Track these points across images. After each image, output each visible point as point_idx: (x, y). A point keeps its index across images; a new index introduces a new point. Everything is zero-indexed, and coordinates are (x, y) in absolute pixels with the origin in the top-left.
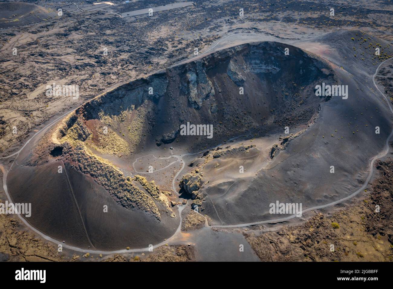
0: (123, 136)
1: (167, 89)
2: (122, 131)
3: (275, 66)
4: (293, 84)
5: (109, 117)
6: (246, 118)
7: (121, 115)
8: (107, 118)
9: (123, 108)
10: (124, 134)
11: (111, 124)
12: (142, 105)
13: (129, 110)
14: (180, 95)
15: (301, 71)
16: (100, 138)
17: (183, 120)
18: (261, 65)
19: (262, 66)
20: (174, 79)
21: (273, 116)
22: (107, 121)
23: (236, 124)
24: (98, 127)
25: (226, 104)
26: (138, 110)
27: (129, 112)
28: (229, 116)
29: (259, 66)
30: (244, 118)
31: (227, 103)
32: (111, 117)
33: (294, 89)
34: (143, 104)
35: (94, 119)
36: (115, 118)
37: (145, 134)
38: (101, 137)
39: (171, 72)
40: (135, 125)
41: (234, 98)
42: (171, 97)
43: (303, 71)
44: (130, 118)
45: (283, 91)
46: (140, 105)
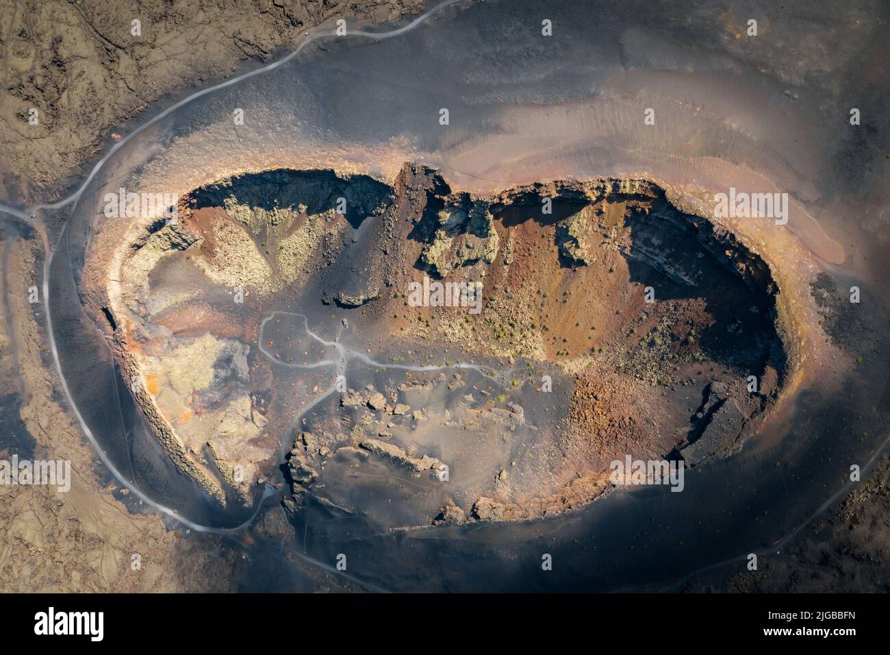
0: (267, 253)
1: (387, 208)
2: (268, 243)
3: (686, 275)
4: (690, 334)
5: (247, 208)
6: (530, 335)
7: (272, 214)
8: (242, 209)
9: (281, 203)
10: (268, 250)
11: (248, 222)
12: (321, 215)
13: (293, 210)
14: (409, 237)
15: (733, 327)
16: (218, 250)
17: (391, 285)
18: (657, 251)
19: (656, 255)
20: (413, 196)
21: (590, 359)
22: (241, 215)
23: (499, 337)
24: (219, 225)
25: (506, 292)
26: (310, 220)
27: (292, 214)
28: (495, 316)
29: (650, 252)
30: (525, 333)
31: (509, 291)
32: (252, 209)
33: (681, 345)
34: (325, 213)
35: (214, 206)
36: (261, 213)
37: (309, 271)
38: (221, 248)
39: (415, 174)
40: (294, 245)
41: (533, 288)
42: (388, 231)
43: (736, 331)
44: (289, 226)
45: (655, 329)
46: (318, 212)
